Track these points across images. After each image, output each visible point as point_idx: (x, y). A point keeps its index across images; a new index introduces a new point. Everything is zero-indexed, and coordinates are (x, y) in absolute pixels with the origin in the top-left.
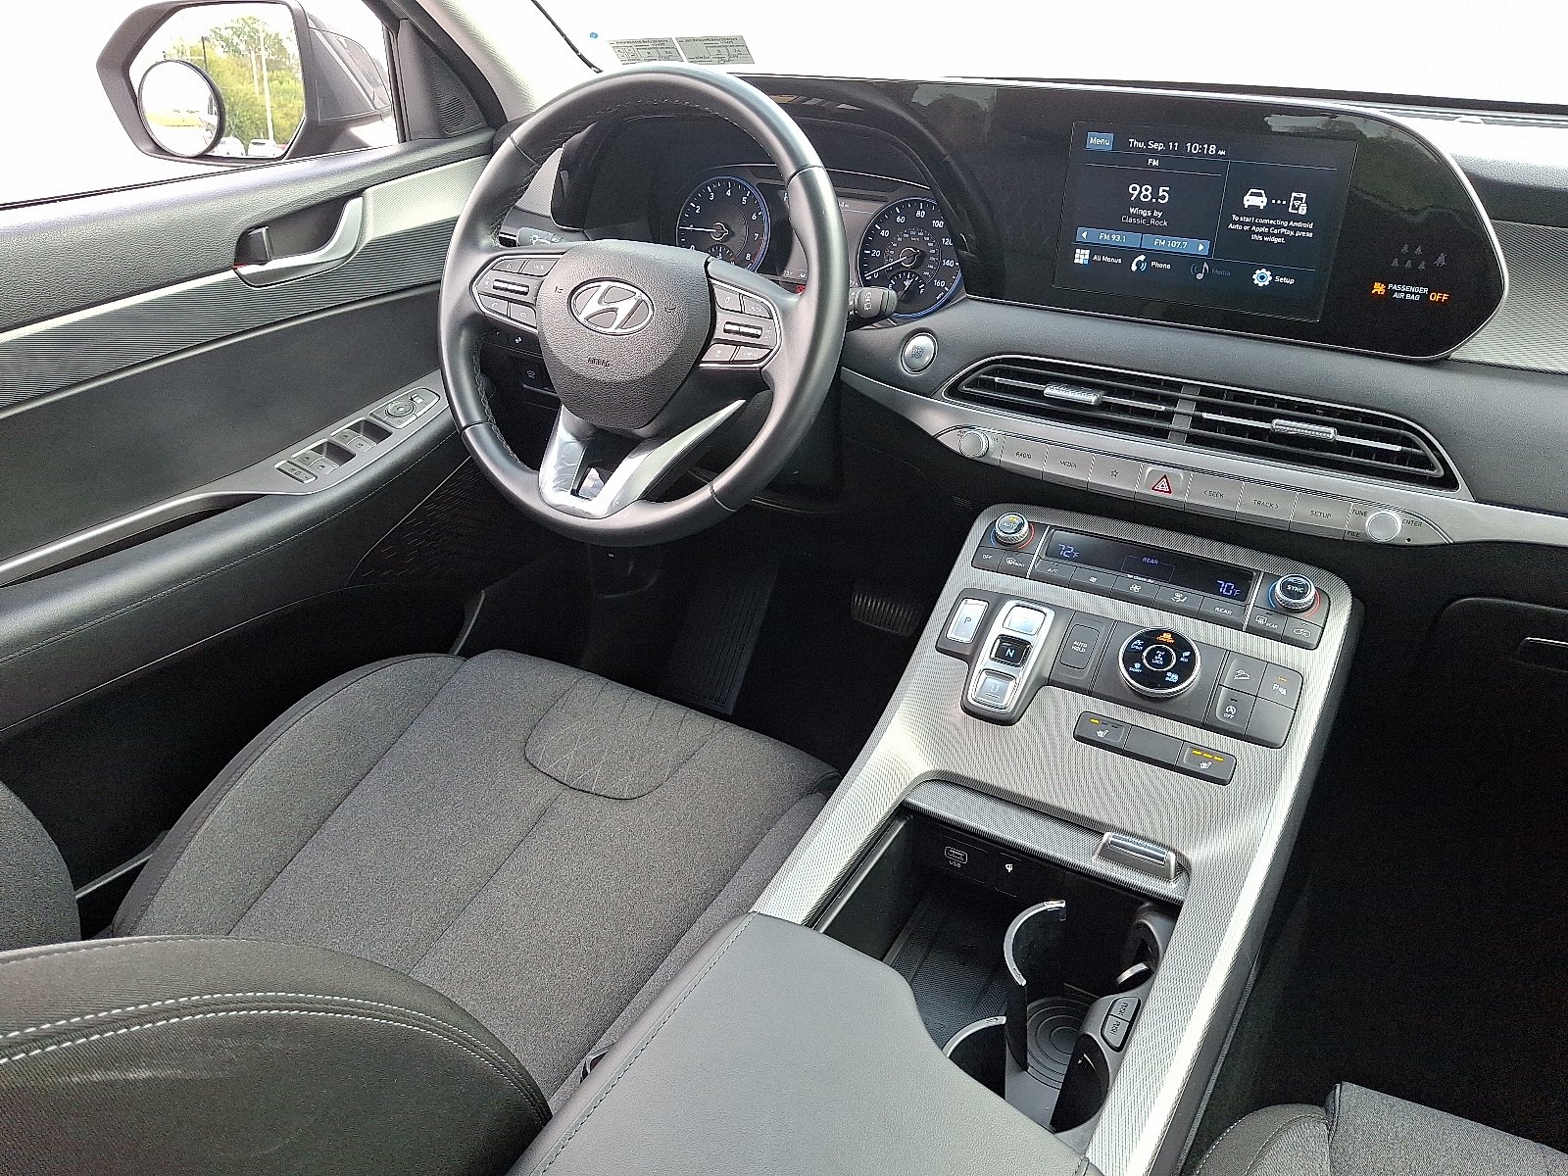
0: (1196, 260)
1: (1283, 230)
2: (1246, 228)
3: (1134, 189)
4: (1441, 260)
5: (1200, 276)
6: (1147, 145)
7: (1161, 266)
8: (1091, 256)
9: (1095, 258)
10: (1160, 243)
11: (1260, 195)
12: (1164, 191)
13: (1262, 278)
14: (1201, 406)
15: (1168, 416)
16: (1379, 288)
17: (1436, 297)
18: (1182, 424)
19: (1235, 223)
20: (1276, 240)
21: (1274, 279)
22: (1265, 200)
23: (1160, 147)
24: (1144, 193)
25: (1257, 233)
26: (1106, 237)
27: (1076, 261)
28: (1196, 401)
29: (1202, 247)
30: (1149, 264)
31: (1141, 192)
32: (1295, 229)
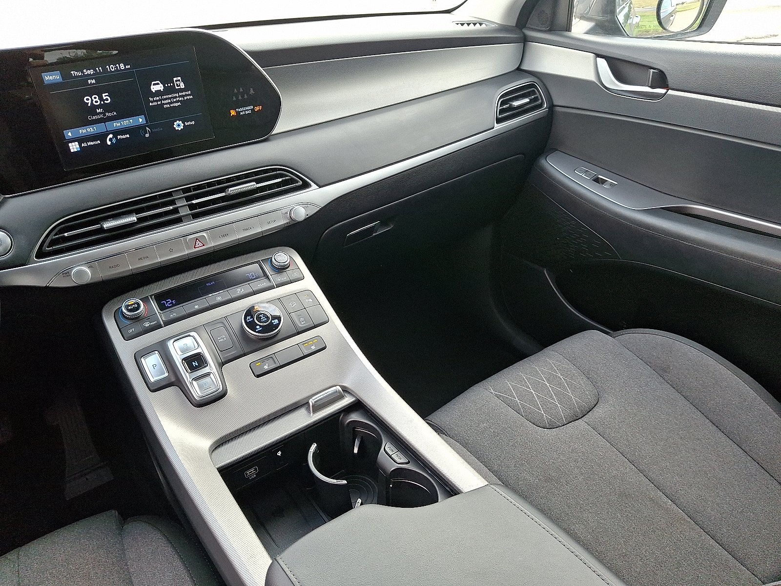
0: (141, 127)
1: (178, 99)
2: (159, 103)
3: (88, 99)
4: (252, 92)
5: (147, 135)
6: (82, 72)
7: (124, 137)
8: (80, 145)
9: (83, 145)
10: (117, 124)
11: (158, 84)
12: (105, 96)
13: (178, 125)
14: (188, 199)
15: (176, 211)
16: (233, 113)
17: (257, 109)
18: (185, 212)
19: (152, 102)
20: (176, 105)
21: (184, 124)
22: (162, 85)
23: (91, 72)
24: (95, 100)
25: (166, 104)
26: (83, 131)
27: (72, 151)
28: (185, 197)
29: (141, 120)
30: (117, 138)
31: (92, 100)
32: (183, 96)
